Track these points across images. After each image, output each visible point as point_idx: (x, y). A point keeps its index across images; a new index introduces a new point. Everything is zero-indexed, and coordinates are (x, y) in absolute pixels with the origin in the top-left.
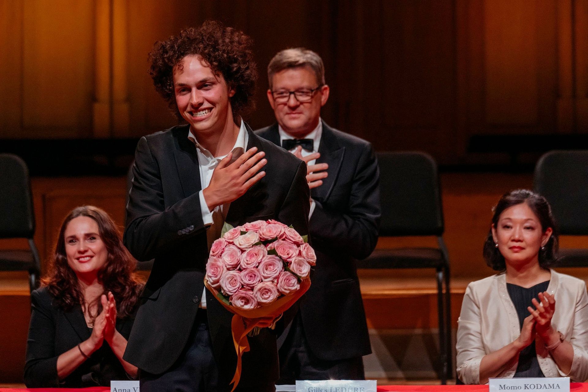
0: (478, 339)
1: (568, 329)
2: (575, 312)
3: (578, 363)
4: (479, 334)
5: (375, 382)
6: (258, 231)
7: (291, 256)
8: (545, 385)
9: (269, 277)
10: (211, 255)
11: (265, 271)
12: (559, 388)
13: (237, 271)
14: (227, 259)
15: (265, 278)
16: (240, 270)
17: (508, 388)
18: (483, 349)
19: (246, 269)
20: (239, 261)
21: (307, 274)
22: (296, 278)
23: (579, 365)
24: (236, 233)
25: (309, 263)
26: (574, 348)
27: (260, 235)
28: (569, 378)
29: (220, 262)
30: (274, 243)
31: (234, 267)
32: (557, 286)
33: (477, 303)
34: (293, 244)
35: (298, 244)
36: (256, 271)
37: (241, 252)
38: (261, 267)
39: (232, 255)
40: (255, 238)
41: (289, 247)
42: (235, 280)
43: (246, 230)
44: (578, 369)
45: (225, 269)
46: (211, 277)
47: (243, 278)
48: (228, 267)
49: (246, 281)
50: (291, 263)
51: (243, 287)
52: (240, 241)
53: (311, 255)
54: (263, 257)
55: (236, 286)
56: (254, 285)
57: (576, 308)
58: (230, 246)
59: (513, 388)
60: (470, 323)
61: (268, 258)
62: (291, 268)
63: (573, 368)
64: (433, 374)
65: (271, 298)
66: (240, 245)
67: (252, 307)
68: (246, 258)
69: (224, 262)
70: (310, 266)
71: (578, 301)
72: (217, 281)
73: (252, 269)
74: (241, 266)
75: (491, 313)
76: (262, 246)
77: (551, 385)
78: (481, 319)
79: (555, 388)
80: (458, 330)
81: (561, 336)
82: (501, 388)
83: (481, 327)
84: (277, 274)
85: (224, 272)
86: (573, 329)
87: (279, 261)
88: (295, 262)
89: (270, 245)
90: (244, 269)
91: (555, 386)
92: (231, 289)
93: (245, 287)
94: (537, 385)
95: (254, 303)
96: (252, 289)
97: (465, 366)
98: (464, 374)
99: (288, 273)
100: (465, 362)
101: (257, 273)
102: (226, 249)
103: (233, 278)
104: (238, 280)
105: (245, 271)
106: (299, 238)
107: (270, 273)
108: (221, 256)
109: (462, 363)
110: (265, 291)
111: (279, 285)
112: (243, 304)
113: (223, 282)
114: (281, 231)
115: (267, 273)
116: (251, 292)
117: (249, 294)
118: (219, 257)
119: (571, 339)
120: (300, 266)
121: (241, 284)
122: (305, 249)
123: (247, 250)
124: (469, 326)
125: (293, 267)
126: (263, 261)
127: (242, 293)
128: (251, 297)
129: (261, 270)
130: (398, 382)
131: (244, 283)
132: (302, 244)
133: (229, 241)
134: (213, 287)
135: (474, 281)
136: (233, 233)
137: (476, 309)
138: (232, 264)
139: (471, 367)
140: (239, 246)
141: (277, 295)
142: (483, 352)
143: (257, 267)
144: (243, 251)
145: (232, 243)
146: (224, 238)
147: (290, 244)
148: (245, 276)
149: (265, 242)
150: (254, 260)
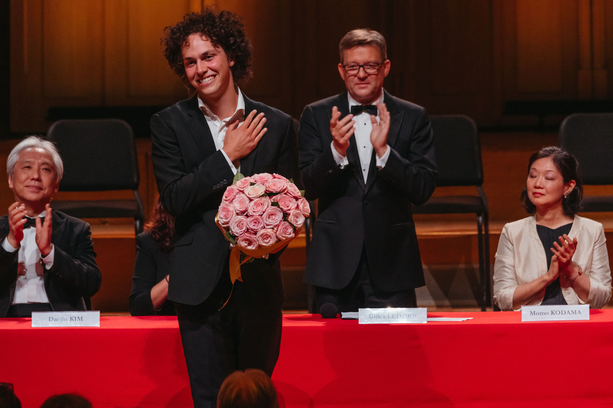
0: (511, 271)
1: (587, 264)
2: (593, 250)
3: (594, 293)
4: (512, 267)
5: (425, 309)
6: (265, 184)
7: (290, 209)
8: (568, 311)
9: (271, 225)
10: (224, 200)
11: (268, 219)
12: (580, 314)
13: (245, 217)
14: (237, 205)
15: (267, 225)
16: (247, 216)
17: (538, 314)
18: (516, 279)
19: (252, 216)
20: (247, 208)
21: (302, 225)
22: (292, 227)
23: (595, 295)
24: (247, 183)
25: (304, 215)
26: (591, 280)
27: (266, 187)
28: (588, 305)
29: (231, 207)
30: (277, 196)
31: (243, 213)
32: (579, 227)
33: (512, 242)
34: (293, 198)
35: (297, 199)
36: (260, 219)
37: (249, 201)
38: (265, 215)
39: (241, 202)
40: (261, 190)
41: (289, 201)
42: (242, 224)
43: (255, 181)
44: (594, 298)
45: (235, 213)
46: (222, 218)
47: (248, 223)
48: (237, 212)
49: (251, 226)
50: (289, 214)
51: (247, 231)
52: (249, 190)
53: (306, 208)
54: (268, 207)
55: (242, 229)
56: (258, 230)
57: (594, 246)
58: (240, 194)
59: (541, 313)
60: (506, 258)
61: (271, 208)
62: (289, 219)
63: (590, 297)
64: (475, 302)
65: (271, 242)
66: (249, 194)
67: (254, 248)
68: (253, 206)
69: (234, 207)
70: (305, 218)
71: (596, 241)
72: (228, 223)
73: (258, 217)
74: (248, 212)
75: (523, 248)
76: (268, 198)
77: (574, 311)
78: (514, 254)
79: (577, 313)
80: (495, 264)
81: (579, 270)
82: (531, 314)
83: (514, 261)
84: (278, 223)
85: (233, 216)
86: (592, 264)
87: (280, 212)
88: (293, 214)
89: (274, 197)
90: (251, 216)
91: (577, 312)
92: (238, 231)
93: (250, 230)
94: (562, 311)
95: (256, 245)
96: (255, 233)
97: (501, 294)
98: (500, 301)
99: (287, 223)
100: (500, 290)
101: (261, 220)
102: (237, 196)
103: (241, 222)
104: (245, 224)
105: (251, 218)
106: (298, 193)
107: (272, 222)
108: (232, 201)
109: (498, 291)
110: (266, 236)
111: (278, 233)
112: (246, 245)
113: (231, 224)
114: (284, 186)
115: (270, 221)
116: (255, 236)
117: (253, 238)
118: (230, 203)
119: (590, 272)
120: (297, 217)
121: (246, 228)
122: (302, 202)
123: (255, 200)
124: (504, 260)
125: (291, 218)
126: (267, 211)
127: (247, 236)
128: (254, 240)
129: (264, 219)
130: (445, 309)
131: (249, 228)
132: (300, 199)
133: (240, 189)
134: (222, 227)
135: (509, 222)
136: (244, 183)
137: (510, 246)
138: (241, 210)
139: (506, 295)
140: (248, 196)
141: (275, 240)
142: (515, 282)
143: (261, 215)
144: (251, 200)
145: (243, 192)
146: (235, 186)
147: (290, 198)
148: (251, 222)
149: (269, 194)
150: (260, 209)
